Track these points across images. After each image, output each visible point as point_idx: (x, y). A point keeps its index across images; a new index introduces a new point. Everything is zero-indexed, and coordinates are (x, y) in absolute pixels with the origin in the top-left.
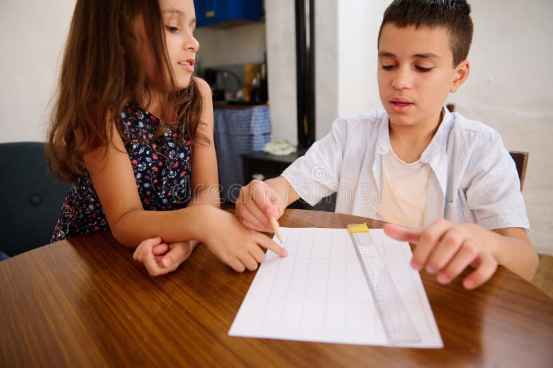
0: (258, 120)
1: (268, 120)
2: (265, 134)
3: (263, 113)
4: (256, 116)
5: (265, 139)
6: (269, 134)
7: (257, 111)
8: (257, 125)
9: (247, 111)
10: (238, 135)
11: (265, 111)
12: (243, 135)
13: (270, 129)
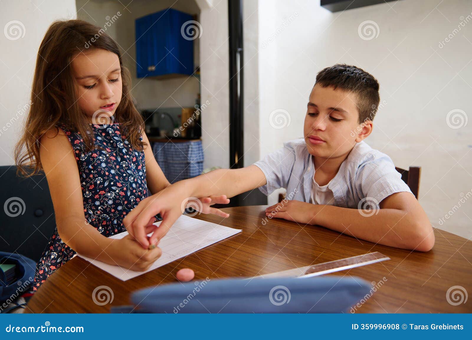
0: (194, 151)
1: (200, 151)
2: (198, 163)
3: (197, 146)
4: (192, 148)
5: (199, 166)
6: (202, 162)
7: (193, 144)
8: (193, 155)
9: (185, 144)
10: (176, 164)
11: (199, 144)
12: (180, 164)
13: (203, 158)
